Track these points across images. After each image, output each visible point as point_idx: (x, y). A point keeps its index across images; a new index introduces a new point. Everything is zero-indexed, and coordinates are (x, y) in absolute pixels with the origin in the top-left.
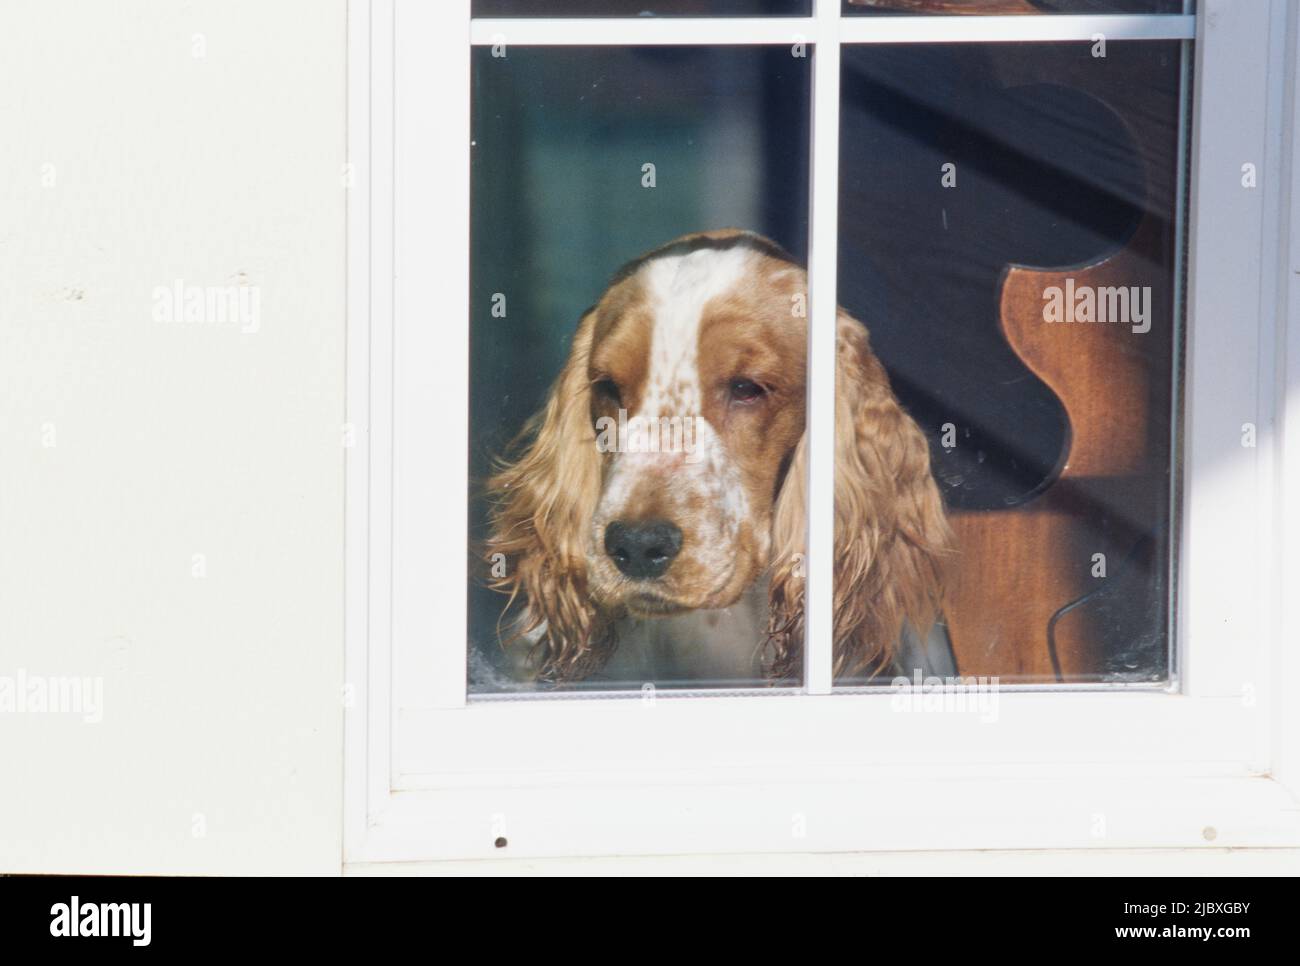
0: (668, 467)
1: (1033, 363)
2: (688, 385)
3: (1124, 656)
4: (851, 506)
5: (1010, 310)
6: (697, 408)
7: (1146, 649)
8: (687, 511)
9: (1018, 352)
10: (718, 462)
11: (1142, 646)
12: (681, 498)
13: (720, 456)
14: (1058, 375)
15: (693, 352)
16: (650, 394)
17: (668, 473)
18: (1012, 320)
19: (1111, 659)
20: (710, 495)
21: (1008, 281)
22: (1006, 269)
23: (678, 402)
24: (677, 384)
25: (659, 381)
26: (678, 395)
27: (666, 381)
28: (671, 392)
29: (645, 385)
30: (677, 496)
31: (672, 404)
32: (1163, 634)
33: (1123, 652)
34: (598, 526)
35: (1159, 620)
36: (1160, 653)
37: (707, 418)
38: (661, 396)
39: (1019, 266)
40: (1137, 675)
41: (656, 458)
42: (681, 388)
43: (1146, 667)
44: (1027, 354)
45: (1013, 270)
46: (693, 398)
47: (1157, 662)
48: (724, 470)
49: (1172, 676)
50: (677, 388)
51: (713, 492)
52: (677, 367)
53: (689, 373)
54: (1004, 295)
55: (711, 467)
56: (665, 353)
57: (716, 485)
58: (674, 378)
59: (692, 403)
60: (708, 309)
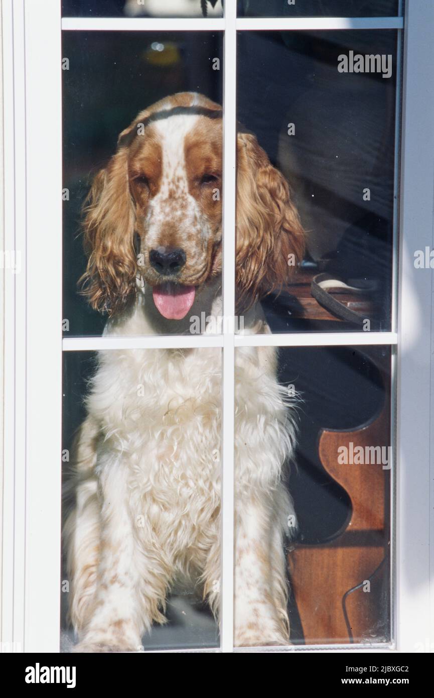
0: (177, 221)
1: (335, 476)
2: (182, 178)
3: (370, 631)
4: (260, 223)
5: (323, 450)
6: (186, 190)
7: (380, 628)
8: (188, 242)
9: (327, 470)
10: (198, 215)
11: (378, 626)
12: (184, 236)
13: (198, 211)
14: (346, 481)
15: (183, 162)
16: (163, 184)
17: (177, 224)
18: (324, 455)
19: (364, 633)
20: (196, 232)
21: (322, 437)
22: (321, 431)
23: (177, 187)
24: (176, 179)
25: (167, 177)
26: (177, 183)
27: (171, 177)
28: (173, 182)
29: (161, 179)
30: (182, 235)
31: (174, 188)
32: (388, 620)
33: (370, 629)
34: (146, 251)
35: (386, 613)
36: (387, 629)
37: (191, 194)
38: (169, 184)
39: (327, 429)
40: (377, 640)
41: (171, 217)
42: (179, 180)
43: (380, 636)
44: (331, 471)
45: (324, 432)
46: (184, 185)
47: (385, 633)
48: (201, 218)
49: (392, 640)
50: (176, 180)
51: (198, 231)
52: (176, 169)
53: (182, 173)
54: (320, 444)
55: (195, 218)
56: (169, 163)
57: (198, 227)
58: (174, 175)
59: (184, 187)
60: (187, 139)
